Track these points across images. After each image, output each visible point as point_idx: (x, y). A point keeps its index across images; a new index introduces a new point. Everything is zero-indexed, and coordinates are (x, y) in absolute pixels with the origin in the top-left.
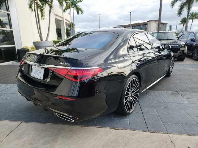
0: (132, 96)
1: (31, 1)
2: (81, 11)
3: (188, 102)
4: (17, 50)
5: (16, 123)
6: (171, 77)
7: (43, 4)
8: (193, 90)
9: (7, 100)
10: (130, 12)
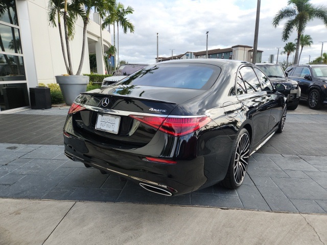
0: (240, 160)
1: (53, 10)
2: (131, 27)
3: (317, 170)
4: (30, 88)
5: (67, 204)
6: (283, 133)
7: (72, 15)
8: (319, 153)
9: (38, 169)
10: (208, 32)
